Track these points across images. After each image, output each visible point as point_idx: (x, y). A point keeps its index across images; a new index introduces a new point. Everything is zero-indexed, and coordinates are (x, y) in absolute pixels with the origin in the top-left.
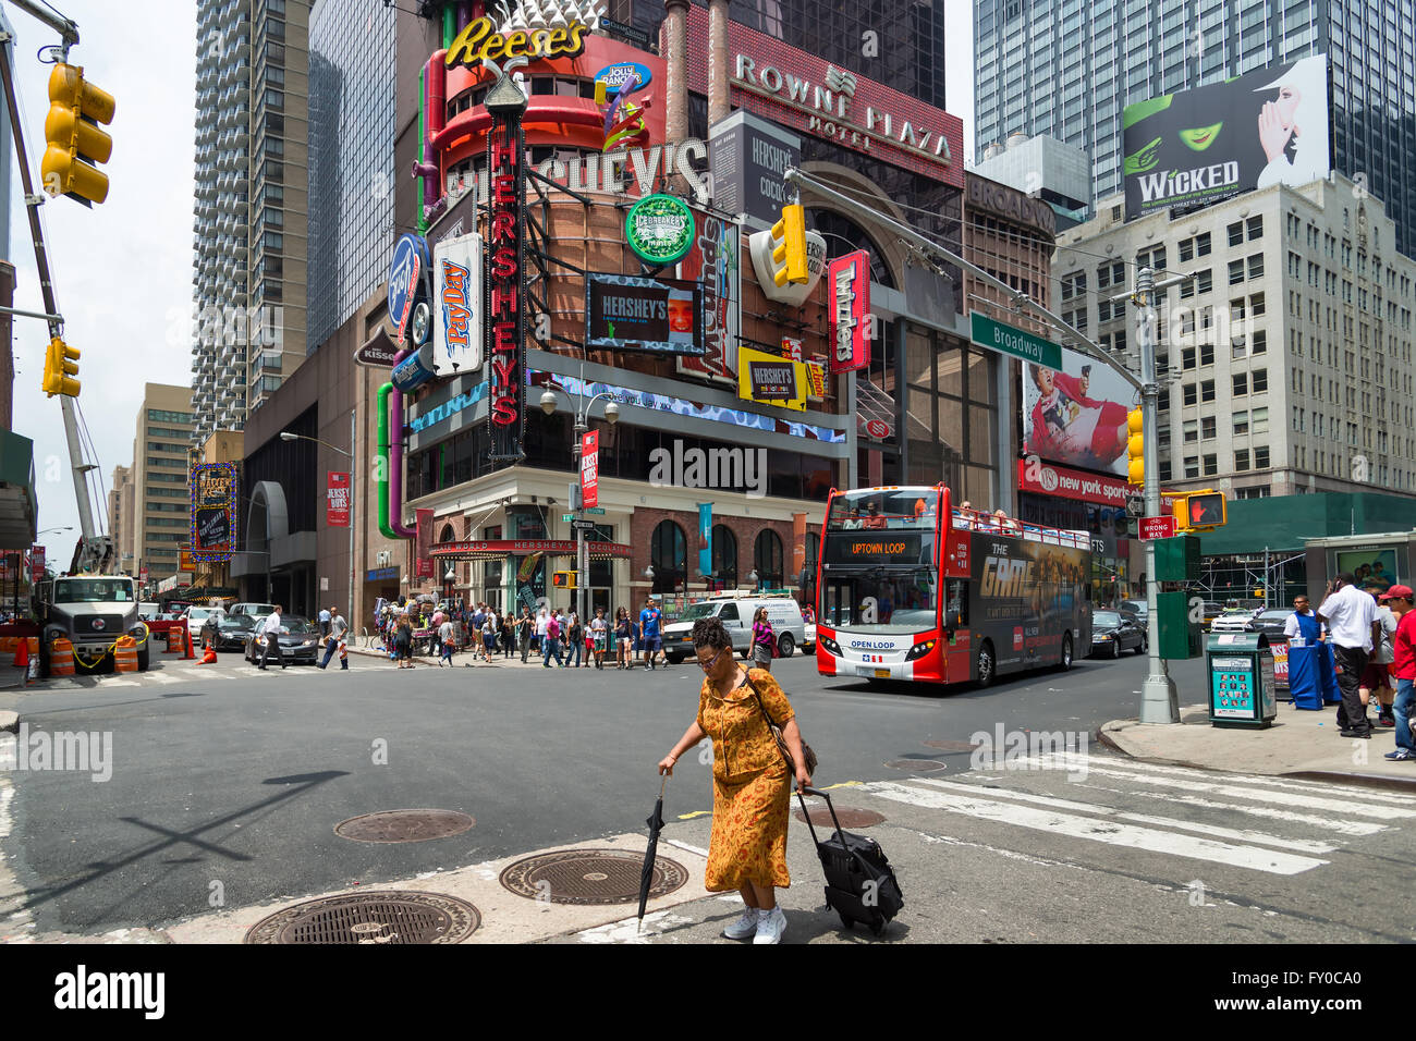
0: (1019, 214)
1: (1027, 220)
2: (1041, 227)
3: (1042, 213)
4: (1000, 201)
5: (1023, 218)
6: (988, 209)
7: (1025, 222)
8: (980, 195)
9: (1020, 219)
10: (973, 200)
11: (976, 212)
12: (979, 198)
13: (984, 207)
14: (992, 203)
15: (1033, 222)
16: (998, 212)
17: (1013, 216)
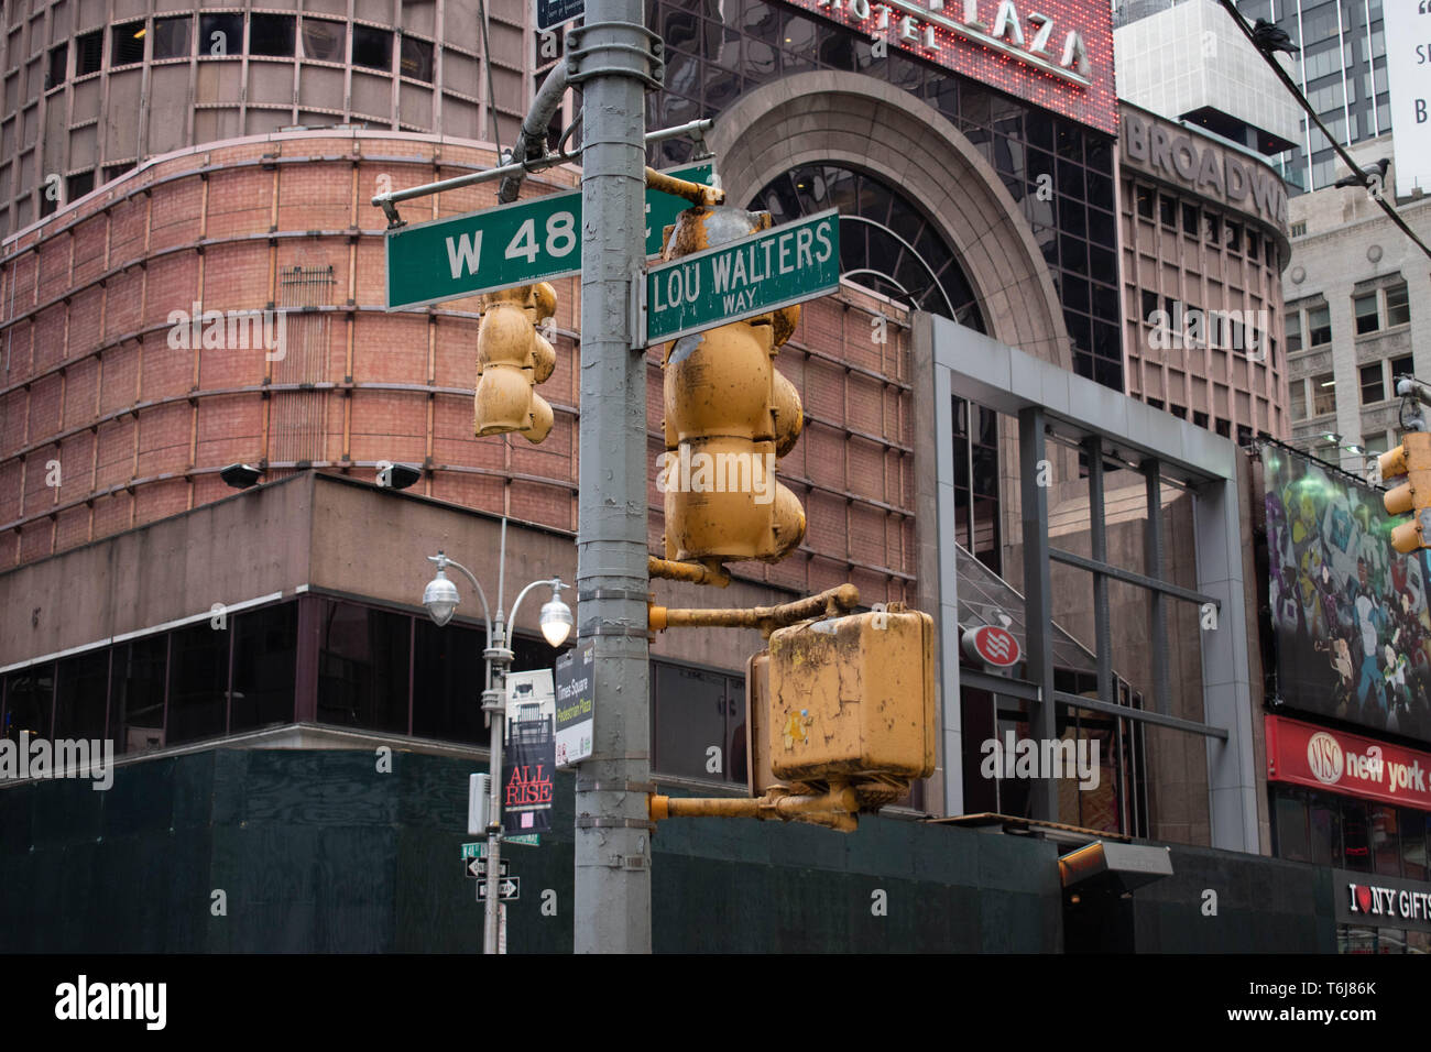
0: (1221, 188)
1: (1236, 200)
2: (1264, 217)
3: (1265, 189)
4: (1184, 158)
5: (1228, 197)
6: (1162, 176)
7: (1232, 205)
8: (1145, 147)
9: (1222, 200)
10: (1131, 158)
11: (1139, 182)
12: (1143, 154)
13: (1153, 173)
14: (1168, 164)
15: (1248, 206)
16: (1180, 183)
17: (1208, 192)
